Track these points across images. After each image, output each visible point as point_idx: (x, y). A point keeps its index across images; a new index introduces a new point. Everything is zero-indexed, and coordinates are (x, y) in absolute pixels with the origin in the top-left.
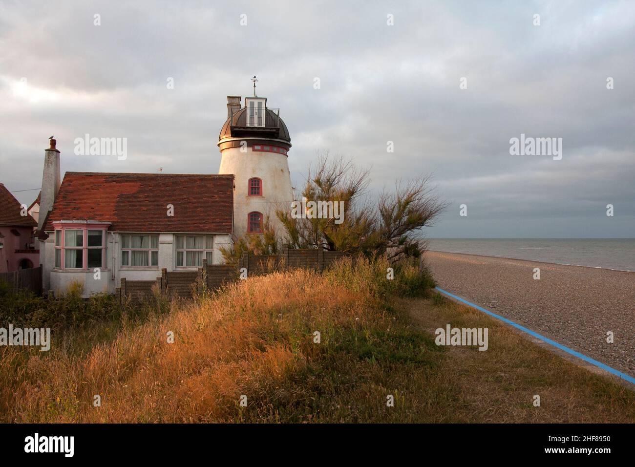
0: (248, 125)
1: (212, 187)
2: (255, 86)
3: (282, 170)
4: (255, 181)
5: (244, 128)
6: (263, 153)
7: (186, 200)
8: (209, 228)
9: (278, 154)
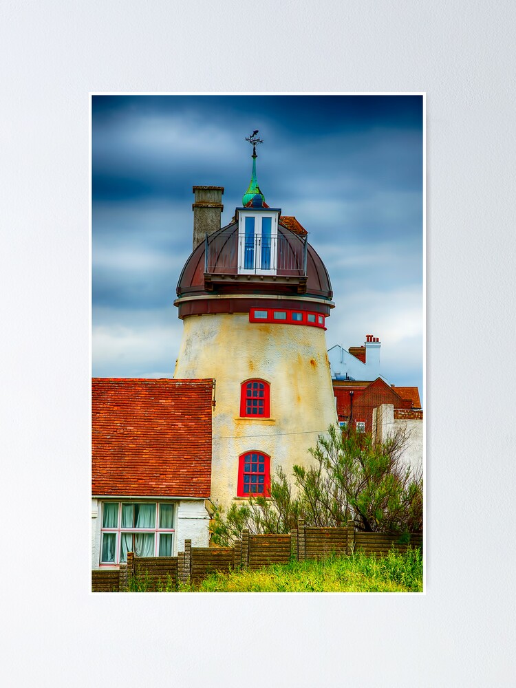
0: (242, 271)
1: (172, 406)
2: (254, 156)
3: (312, 362)
4: (256, 386)
5: (232, 277)
6: (272, 326)
7: (122, 431)
8: (168, 487)
9: (305, 327)
